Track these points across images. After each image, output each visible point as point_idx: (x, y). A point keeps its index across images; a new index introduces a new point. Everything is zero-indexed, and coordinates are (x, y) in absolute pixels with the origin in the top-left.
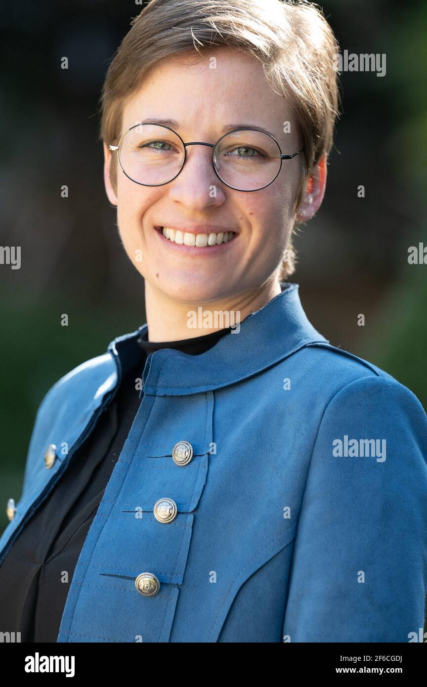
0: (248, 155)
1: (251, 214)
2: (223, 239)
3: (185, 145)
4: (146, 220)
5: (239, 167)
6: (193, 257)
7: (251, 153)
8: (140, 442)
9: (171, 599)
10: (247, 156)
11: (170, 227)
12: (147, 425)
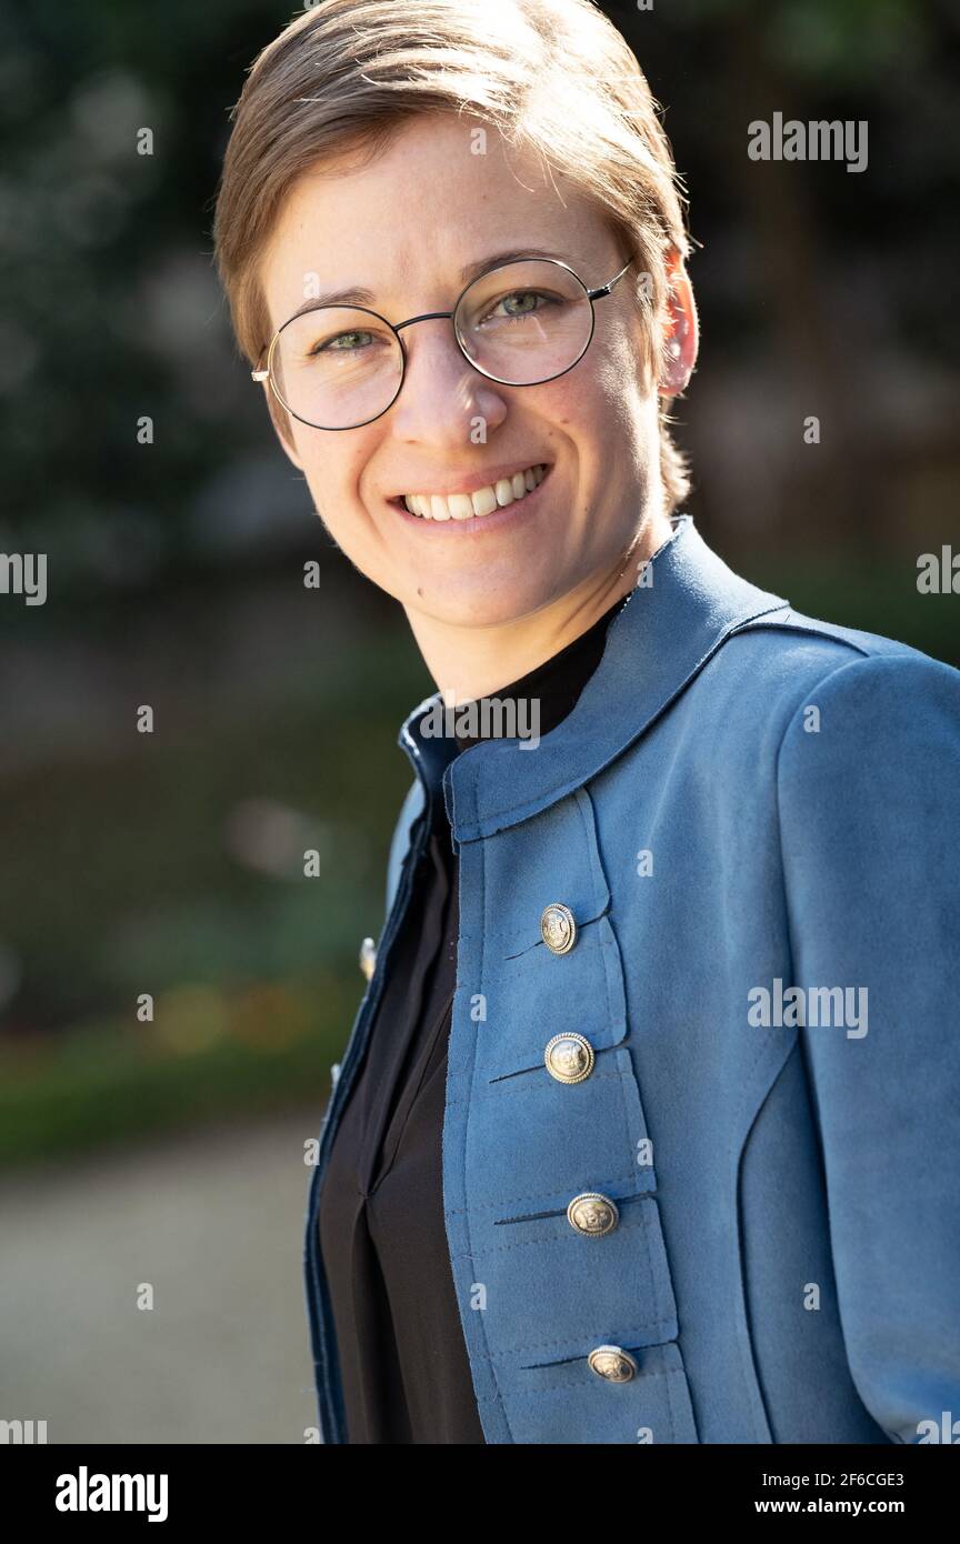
0: (526, 308)
1: (565, 422)
2: (525, 484)
3: (395, 330)
4: (367, 494)
5: (517, 337)
6: (478, 537)
7: (529, 302)
8: (484, 935)
9: (648, 1224)
10: (524, 313)
11: (417, 494)
12: (486, 899)
